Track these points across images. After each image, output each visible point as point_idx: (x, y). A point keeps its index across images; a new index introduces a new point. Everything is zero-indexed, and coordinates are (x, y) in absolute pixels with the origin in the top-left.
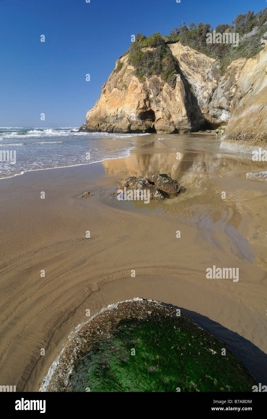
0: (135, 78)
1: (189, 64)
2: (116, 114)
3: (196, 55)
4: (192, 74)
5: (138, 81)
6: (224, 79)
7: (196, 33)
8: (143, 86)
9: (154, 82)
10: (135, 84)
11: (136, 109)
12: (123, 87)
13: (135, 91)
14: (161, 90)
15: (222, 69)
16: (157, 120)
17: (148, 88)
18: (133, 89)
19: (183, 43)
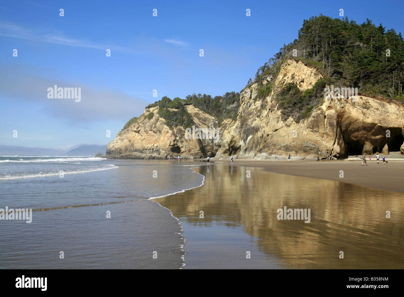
0: (165, 126)
1: (199, 119)
2: (152, 148)
3: (203, 114)
4: (202, 125)
5: (169, 129)
6: (221, 130)
7: (203, 101)
8: (172, 132)
9: (179, 130)
10: (167, 130)
11: (169, 146)
12: (157, 131)
13: (167, 135)
14: (184, 135)
15: (219, 123)
16: (182, 153)
17: (175, 134)
18: (165, 133)
19: (195, 106)
